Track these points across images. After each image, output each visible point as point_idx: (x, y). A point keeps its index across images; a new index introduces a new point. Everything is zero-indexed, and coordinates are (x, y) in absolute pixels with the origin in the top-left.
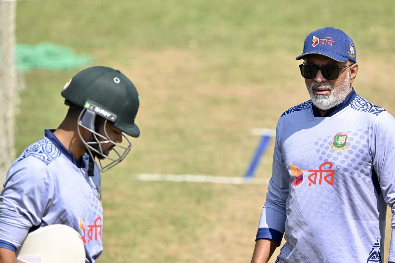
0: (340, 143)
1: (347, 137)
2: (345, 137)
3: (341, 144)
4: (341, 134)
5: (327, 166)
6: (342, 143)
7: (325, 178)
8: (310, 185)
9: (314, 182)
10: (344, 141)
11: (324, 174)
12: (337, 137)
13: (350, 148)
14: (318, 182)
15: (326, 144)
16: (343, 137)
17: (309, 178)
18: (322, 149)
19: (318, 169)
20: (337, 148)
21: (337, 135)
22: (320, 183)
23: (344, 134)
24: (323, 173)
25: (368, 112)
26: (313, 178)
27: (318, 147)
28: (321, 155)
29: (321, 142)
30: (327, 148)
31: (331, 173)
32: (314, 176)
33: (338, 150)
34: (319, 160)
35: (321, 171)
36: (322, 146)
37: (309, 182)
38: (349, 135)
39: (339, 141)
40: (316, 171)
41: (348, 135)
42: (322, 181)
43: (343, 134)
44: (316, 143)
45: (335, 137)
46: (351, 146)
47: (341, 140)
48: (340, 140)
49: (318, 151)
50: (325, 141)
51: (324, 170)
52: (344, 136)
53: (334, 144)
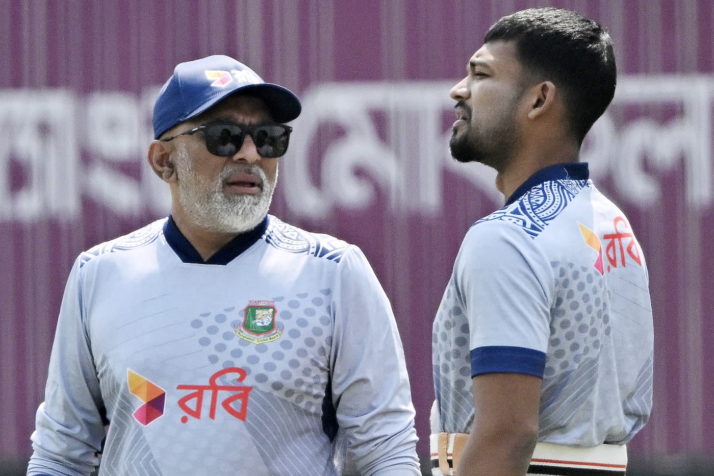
0: (260, 324)
1: (274, 312)
2: (271, 310)
3: (264, 327)
4: (260, 304)
5: (231, 378)
6: (266, 324)
7: (226, 404)
8: (184, 420)
9: (197, 414)
10: (271, 320)
11: (223, 395)
12: (251, 311)
13: (285, 336)
14: (205, 411)
15: (225, 327)
16: (265, 312)
17: (182, 403)
18: (216, 339)
19: (207, 383)
20: (254, 336)
21: (249, 307)
22: (212, 415)
23: (267, 304)
24: (220, 392)
25: (316, 256)
26: (192, 404)
27: (203, 333)
28: (214, 352)
29: (210, 322)
30: (227, 336)
31: (242, 392)
32: (195, 399)
33: (256, 340)
34: (207, 362)
35: (214, 387)
36: (213, 330)
37: (184, 414)
38: (280, 307)
39: (257, 321)
40: (201, 389)
41: (277, 305)
42: (217, 410)
43: (264, 305)
44: (197, 324)
45: (246, 310)
46: (286, 331)
47: (263, 318)
48: (259, 317)
49: (205, 342)
50: (221, 318)
51: (222, 385)
52: (267, 308)
53: (246, 326)
